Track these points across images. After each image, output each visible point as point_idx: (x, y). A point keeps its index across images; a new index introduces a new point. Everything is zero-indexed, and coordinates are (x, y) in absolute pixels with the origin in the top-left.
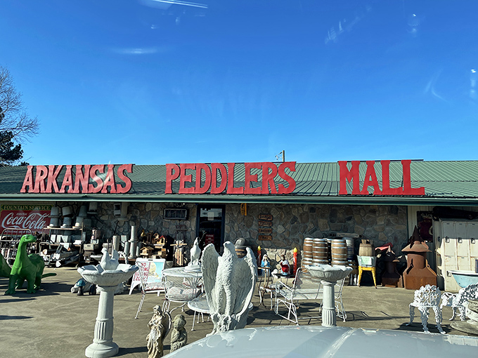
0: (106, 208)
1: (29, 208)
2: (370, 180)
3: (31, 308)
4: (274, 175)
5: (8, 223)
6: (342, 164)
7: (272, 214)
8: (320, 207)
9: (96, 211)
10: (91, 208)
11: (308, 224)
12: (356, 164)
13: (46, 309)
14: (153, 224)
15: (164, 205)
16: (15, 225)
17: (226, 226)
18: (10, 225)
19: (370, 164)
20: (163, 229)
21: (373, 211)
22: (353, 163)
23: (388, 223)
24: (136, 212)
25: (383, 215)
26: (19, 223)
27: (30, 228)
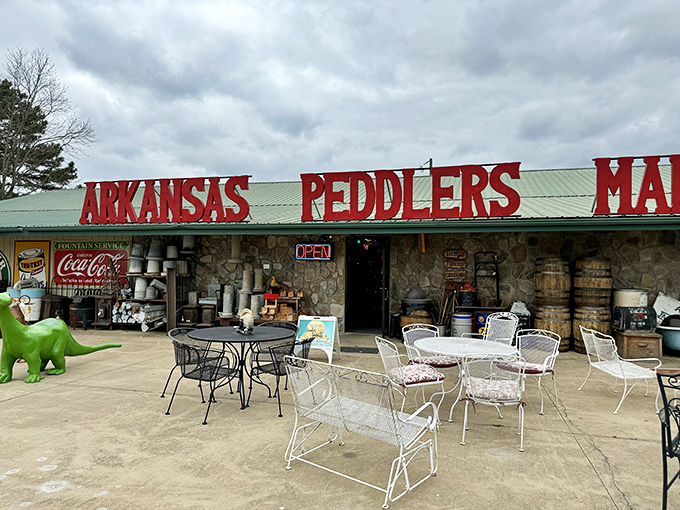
0: (208, 244)
1: (94, 246)
2: (651, 188)
3: (118, 427)
4: (482, 185)
5: (66, 269)
6: (602, 164)
7: (466, 248)
8: (545, 236)
9: (193, 249)
10: (186, 244)
11: (524, 263)
12: (626, 163)
13: (144, 430)
14: (280, 267)
15: (294, 239)
16: (76, 271)
17: (392, 268)
18: (70, 271)
19: (652, 162)
20: (296, 275)
21: (634, 241)
22: (621, 160)
23: (657, 260)
24: (254, 250)
25: (650, 247)
26: (83, 269)
27: (99, 275)
